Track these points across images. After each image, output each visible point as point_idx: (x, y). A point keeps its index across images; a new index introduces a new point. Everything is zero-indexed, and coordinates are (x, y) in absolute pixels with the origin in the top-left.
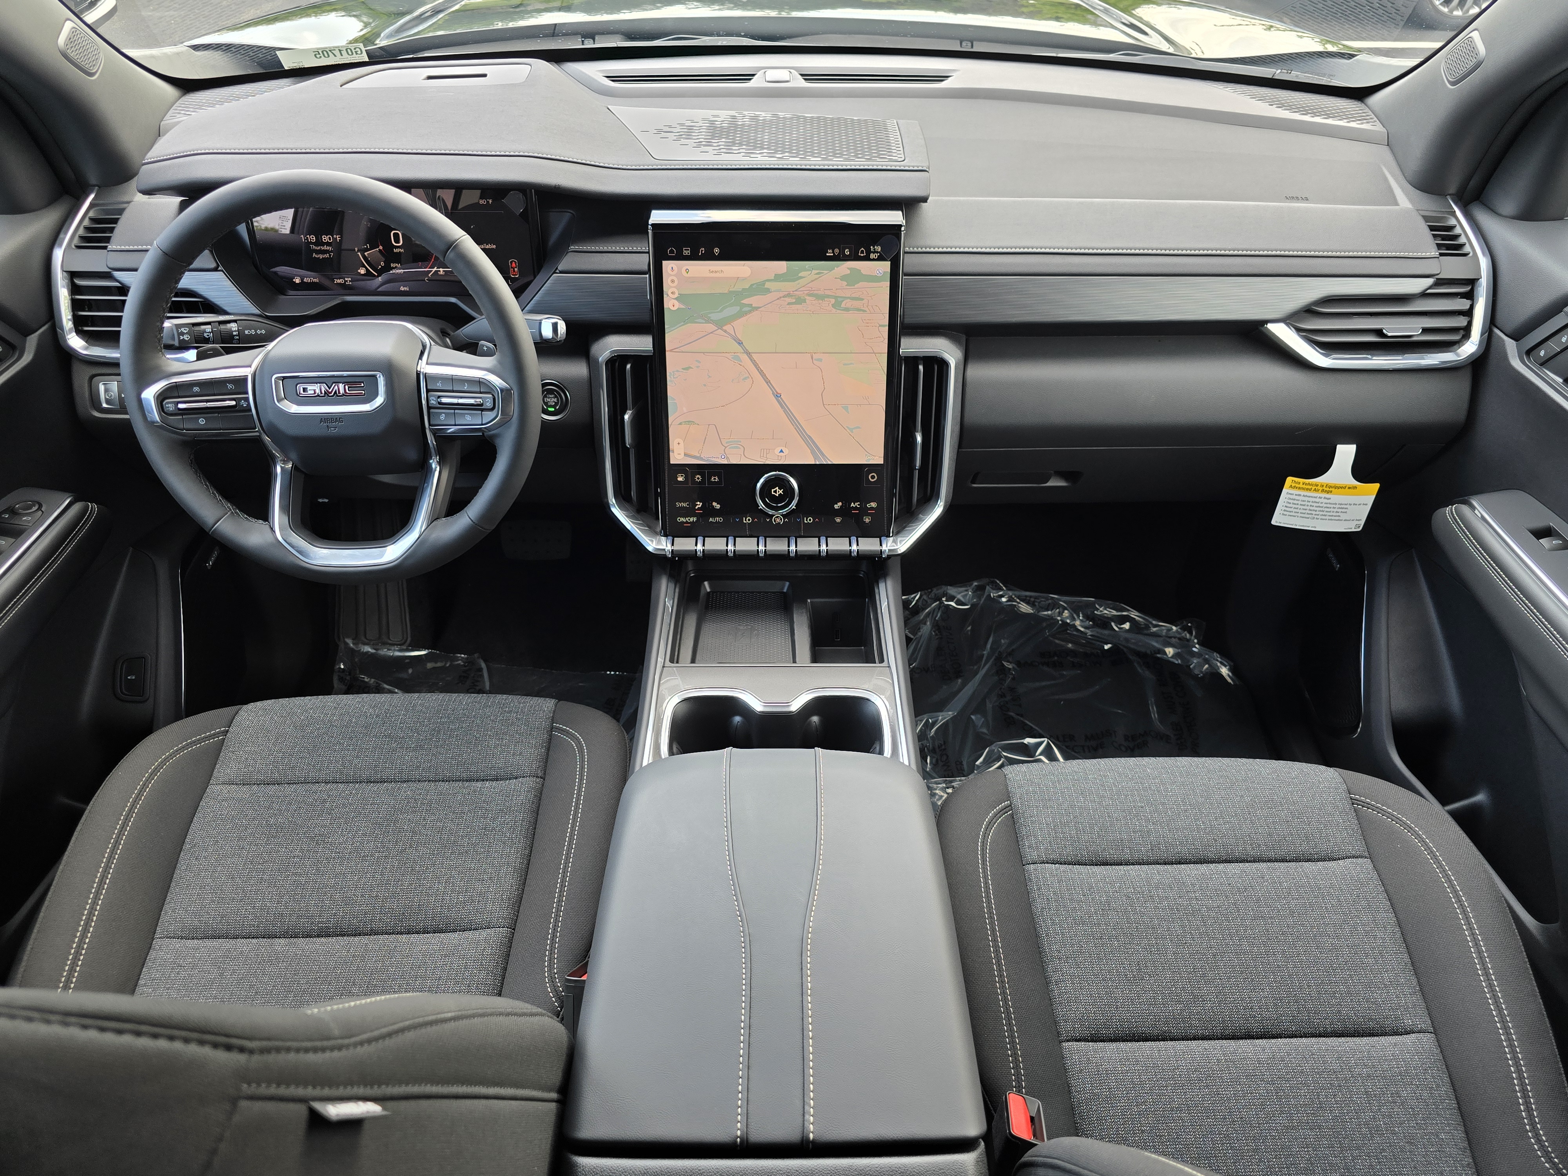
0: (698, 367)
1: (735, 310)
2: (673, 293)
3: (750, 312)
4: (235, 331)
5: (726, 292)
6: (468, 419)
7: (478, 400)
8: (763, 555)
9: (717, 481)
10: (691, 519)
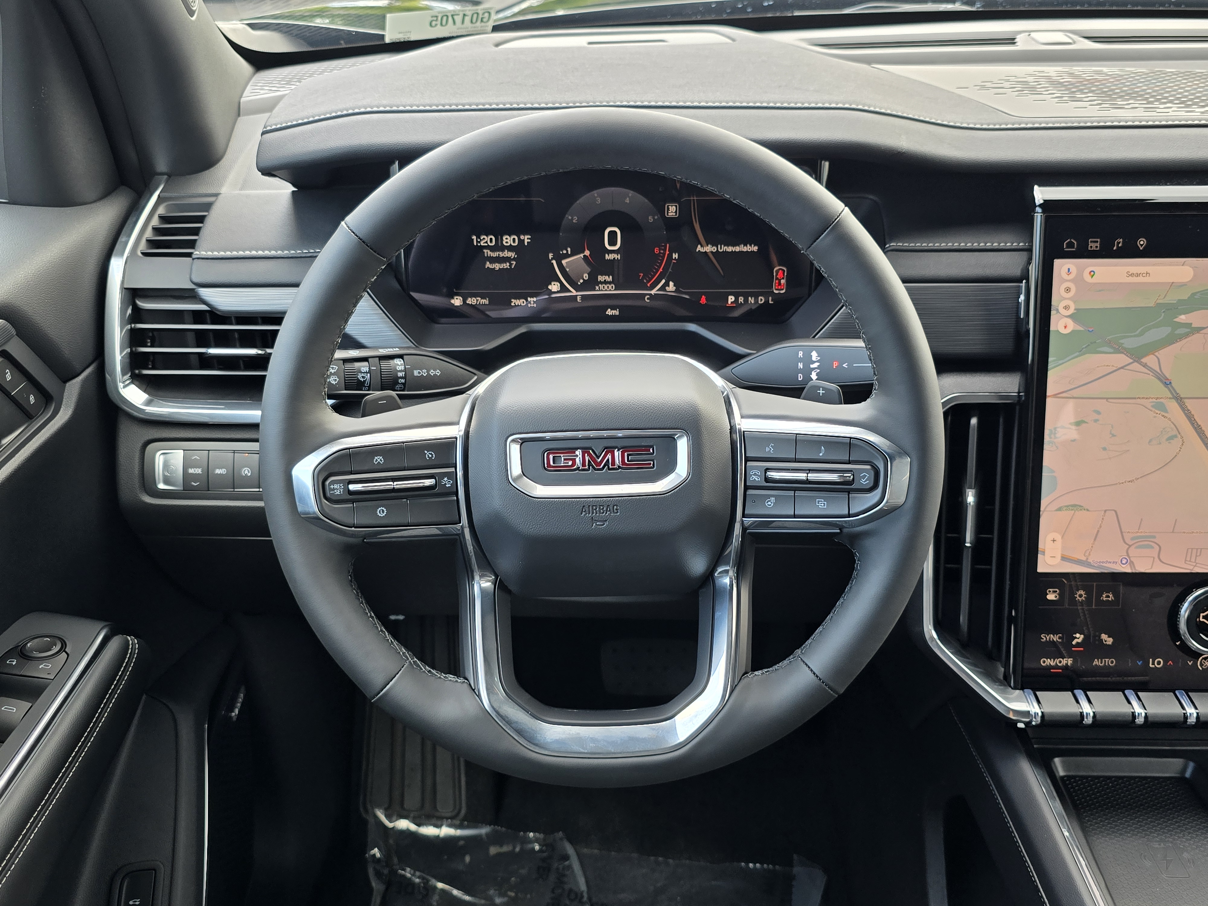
0: (1096, 421)
1: (1164, 331)
2: (1067, 308)
3: (1187, 335)
4: (401, 371)
5: (1152, 305)
6: (820, 507)
7: (843, 474)
8: (1194, 722)
9: (1110, 599)
10: (1064, 662)
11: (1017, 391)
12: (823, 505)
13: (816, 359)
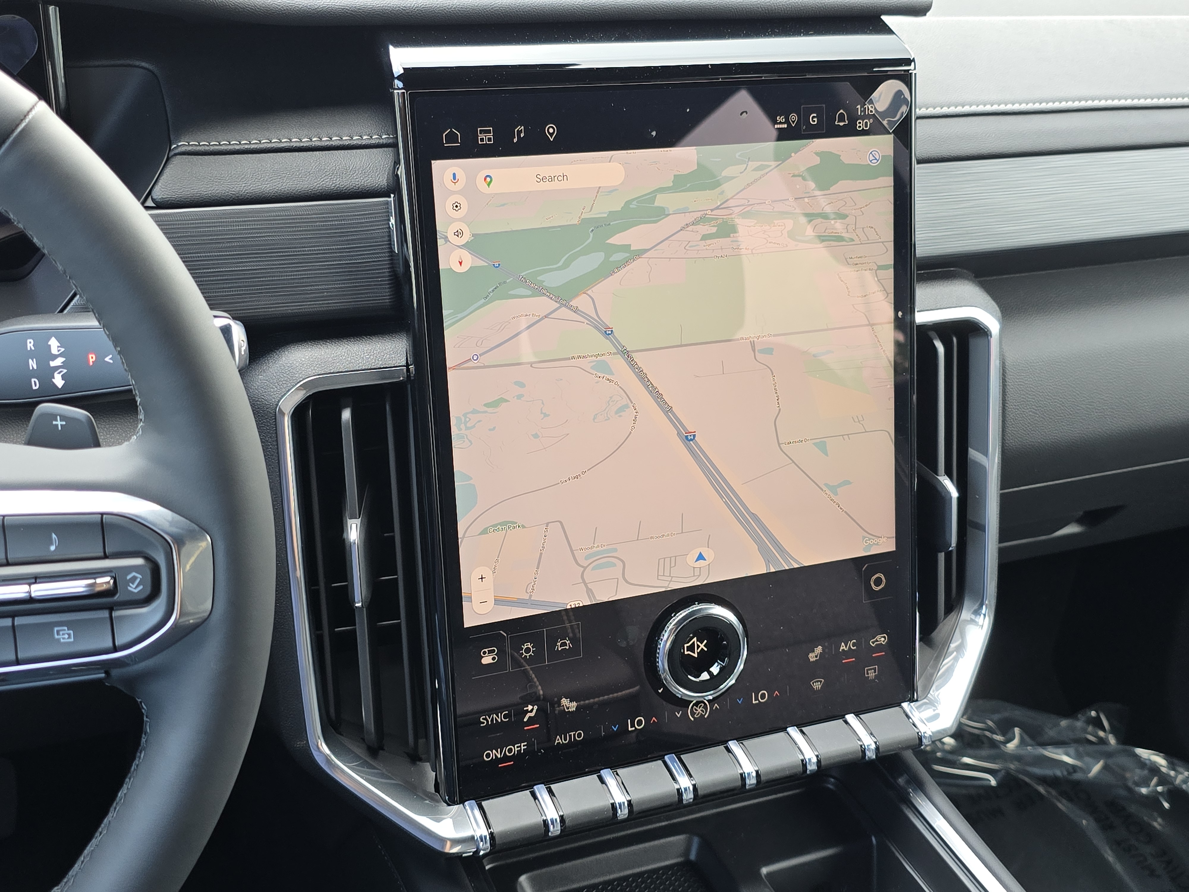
0: (519, 397)
1: (596, 259)
2: (458, 234)
3: (626, 262)
5: (575, 221)
6: (62, 640)
7: (95, 578)
8: (691, 799)
9: (567, 648)
10: (515, 749)
11: (404, 363)
12: (66, 636)
13: (59, 351)
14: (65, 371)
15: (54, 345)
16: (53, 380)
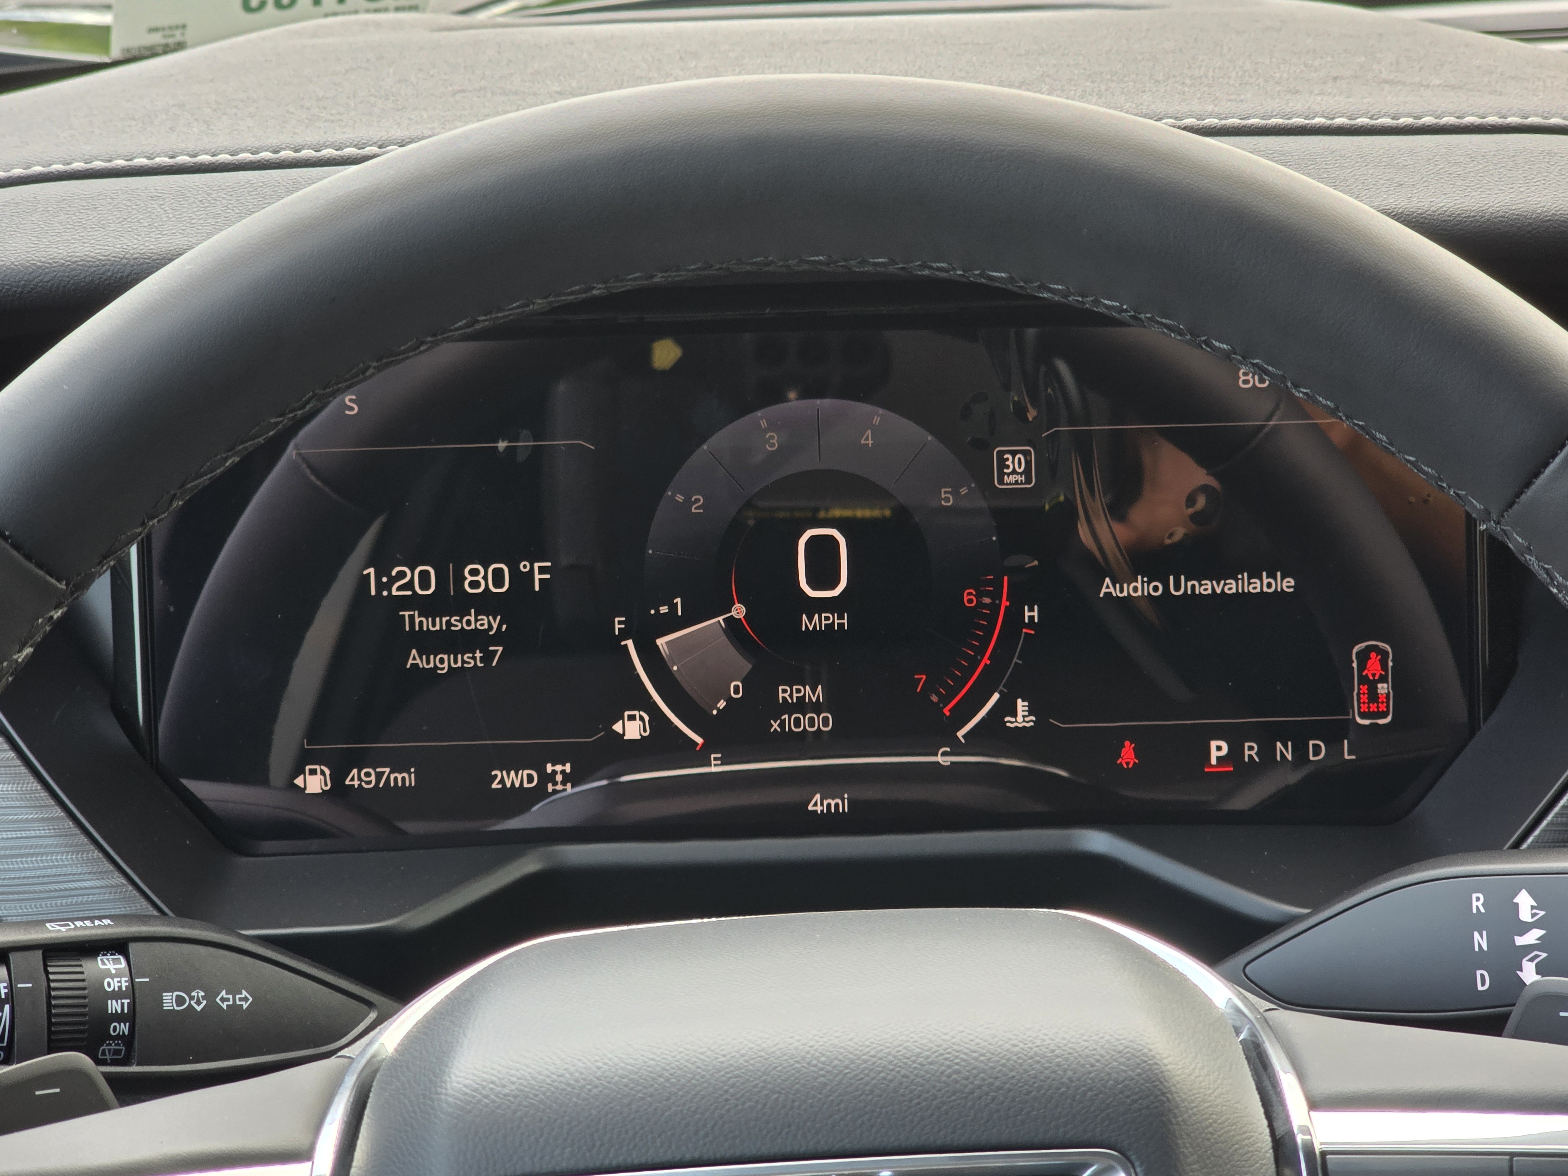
13: (1533, 915)
14: (1544, 955)
15: (1525, 902)
16: (1519, 973)
